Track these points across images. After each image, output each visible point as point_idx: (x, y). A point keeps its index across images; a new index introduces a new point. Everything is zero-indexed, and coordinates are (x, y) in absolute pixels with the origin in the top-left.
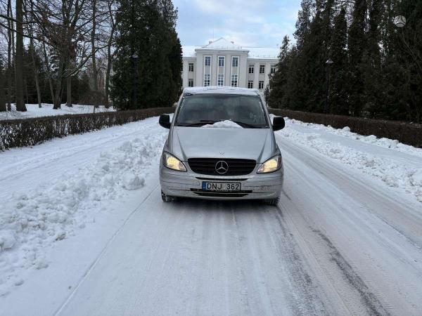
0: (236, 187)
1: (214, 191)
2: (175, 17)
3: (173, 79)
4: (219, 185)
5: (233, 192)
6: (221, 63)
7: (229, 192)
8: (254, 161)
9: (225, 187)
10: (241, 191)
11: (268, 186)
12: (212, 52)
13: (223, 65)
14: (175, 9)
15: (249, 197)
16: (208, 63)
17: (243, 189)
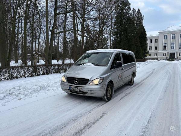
0: (80, 90)
1: (73, 91)
2: (142, 20)
3: (141, 47)
4: (74, 88)
5: (79, 92)
6: (173, 37)
7: (78, 91)
8: (89, 80)
9: (76, 90)
10: (82, 92)
11: (93, 91)
12: (168, 32)
13: (174, 38)
14: (142, 16)
15: (87, 95)
16: (165, 38)
17: (83, 91)
